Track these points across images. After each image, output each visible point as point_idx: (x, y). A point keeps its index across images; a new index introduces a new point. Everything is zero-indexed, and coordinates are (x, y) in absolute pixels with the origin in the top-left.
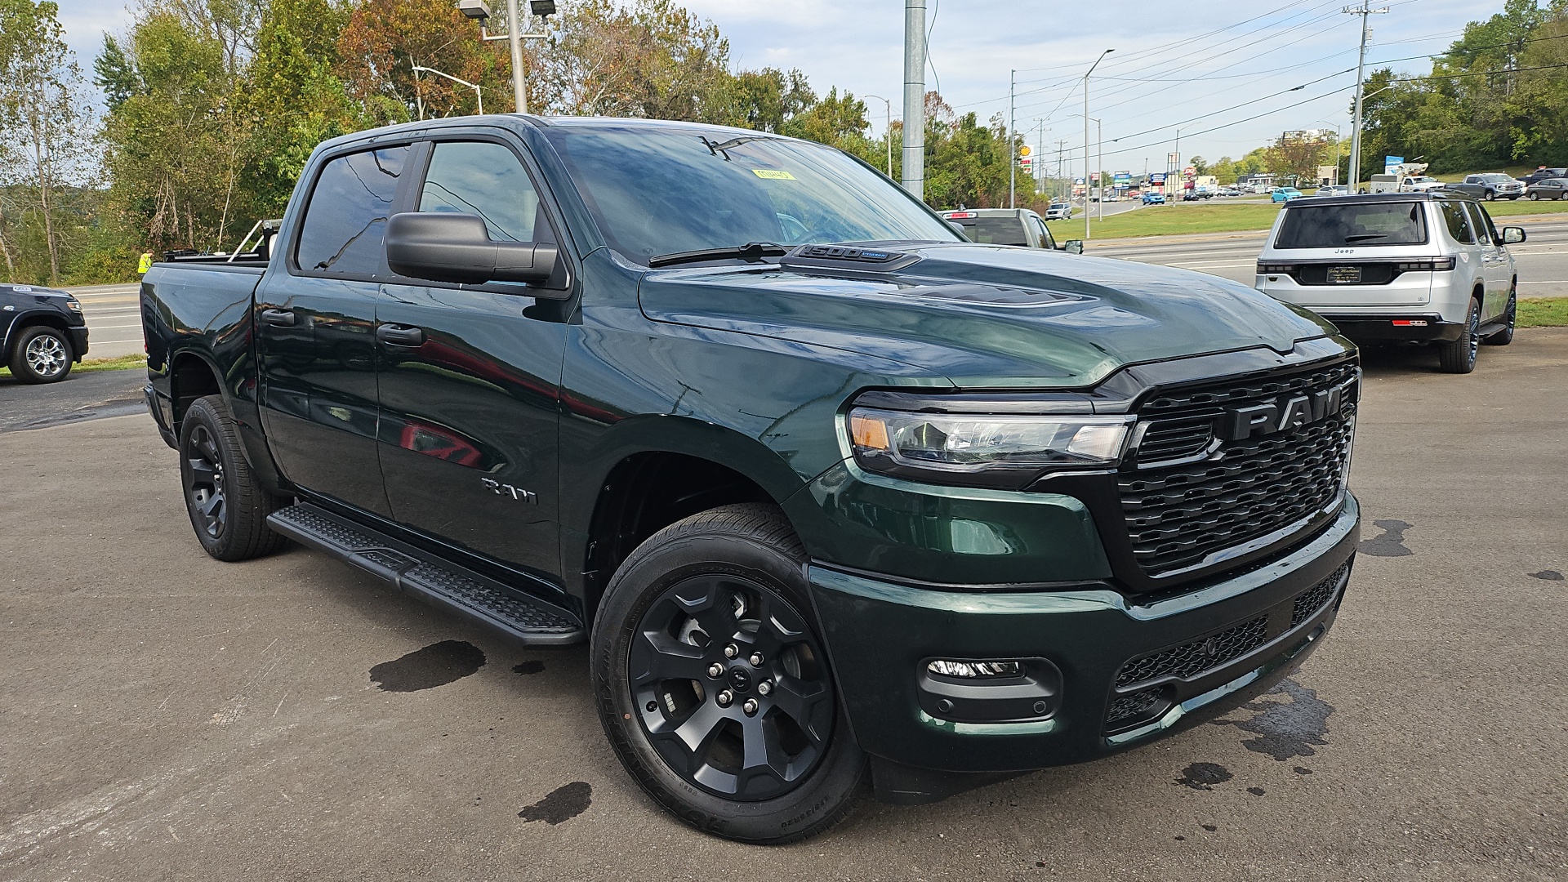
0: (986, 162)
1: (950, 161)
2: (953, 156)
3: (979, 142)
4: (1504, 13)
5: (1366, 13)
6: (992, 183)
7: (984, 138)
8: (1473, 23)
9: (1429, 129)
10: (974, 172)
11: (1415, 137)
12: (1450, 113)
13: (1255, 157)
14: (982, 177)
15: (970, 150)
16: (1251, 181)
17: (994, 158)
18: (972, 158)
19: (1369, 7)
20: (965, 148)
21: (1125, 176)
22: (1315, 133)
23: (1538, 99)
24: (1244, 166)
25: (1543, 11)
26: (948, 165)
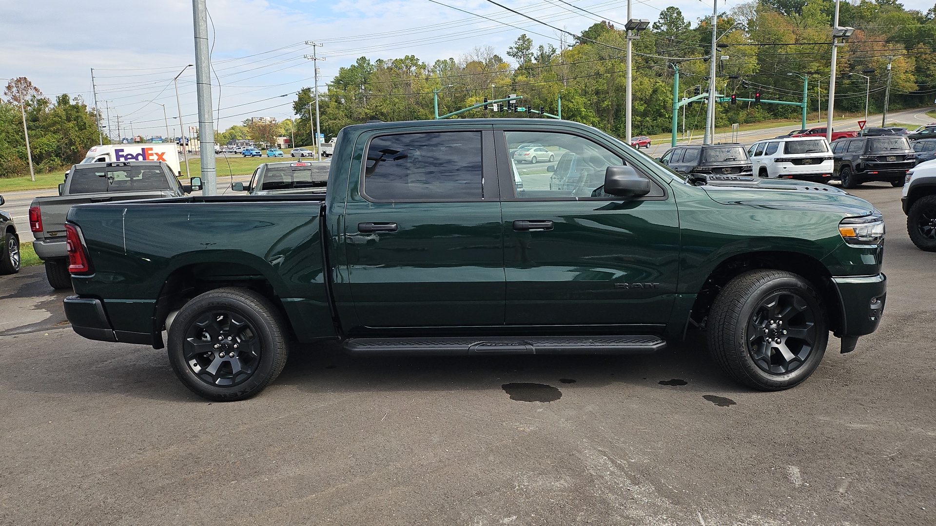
0: (82, 127)
1: (53, 126)
2: (55, 123)
3: (74, 114)
4: (356, 65)
5: (315, 60)
6: (87, 142)
7: (77, 112)
8: (342, 68)
9: (333, 120)
10: (73, 134)
11: (327, 124)
12: (341, 113)
13: (233, 131)
14: (80, 138)
15: (68, 119)
16: (234, 144)
17: (87, 125)
18: (71, 124)
19: (316, 56)
20: (64, 117)
21: (159, 139)
22: (268, 119)
23: (380, 108)
24: (227, 135)
25: (373, 65)
26: (52, 129)
